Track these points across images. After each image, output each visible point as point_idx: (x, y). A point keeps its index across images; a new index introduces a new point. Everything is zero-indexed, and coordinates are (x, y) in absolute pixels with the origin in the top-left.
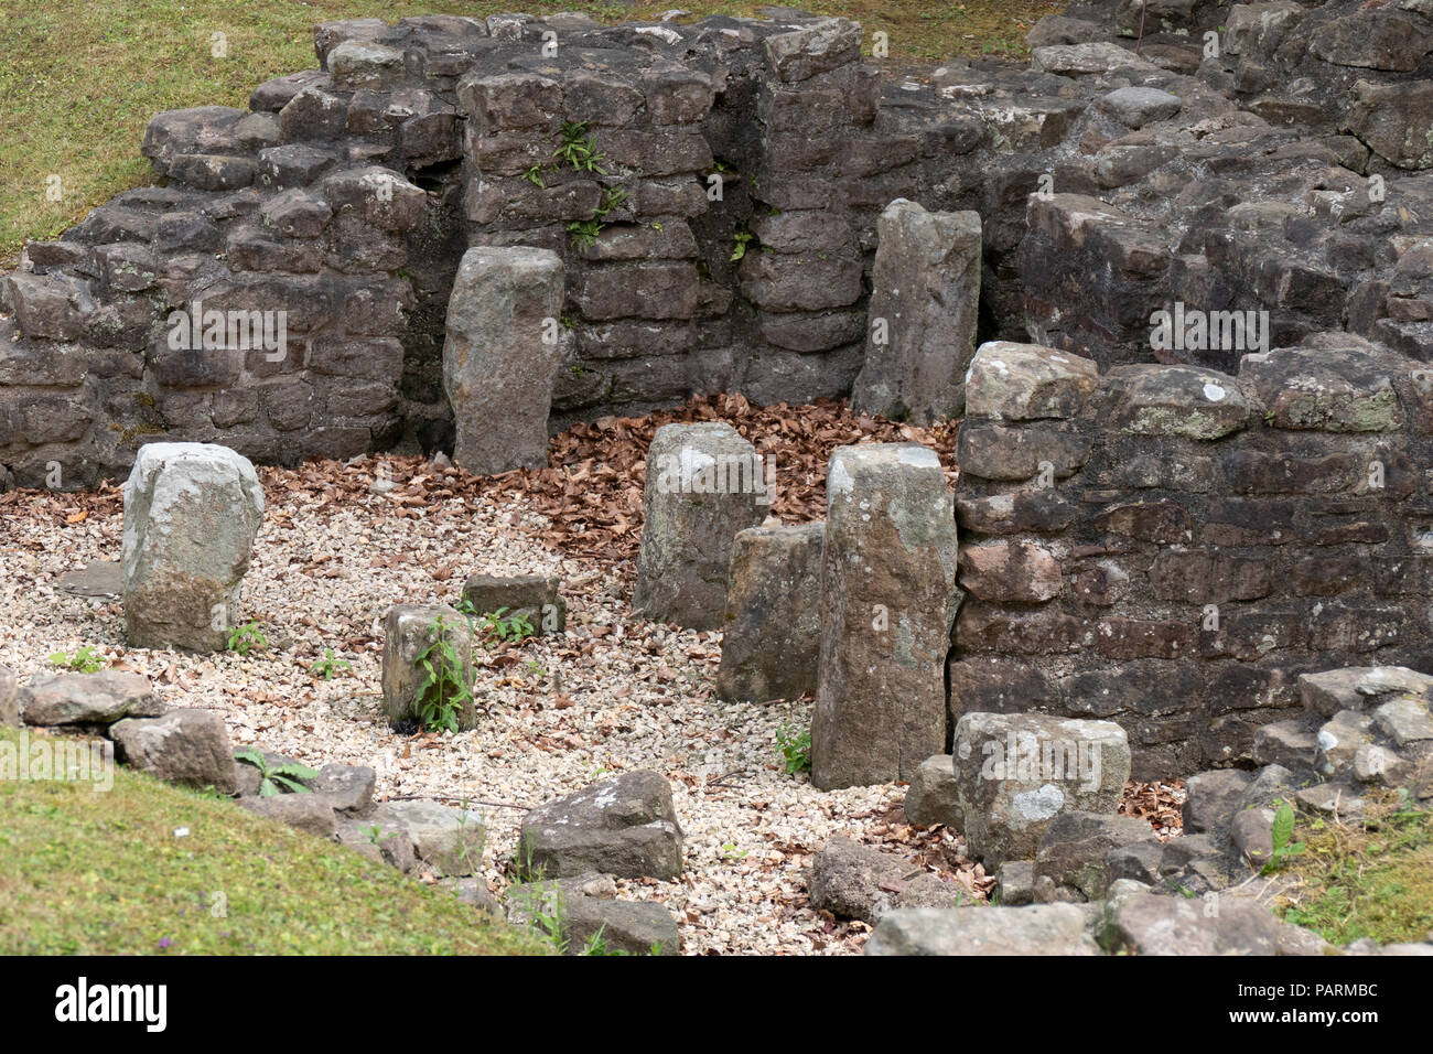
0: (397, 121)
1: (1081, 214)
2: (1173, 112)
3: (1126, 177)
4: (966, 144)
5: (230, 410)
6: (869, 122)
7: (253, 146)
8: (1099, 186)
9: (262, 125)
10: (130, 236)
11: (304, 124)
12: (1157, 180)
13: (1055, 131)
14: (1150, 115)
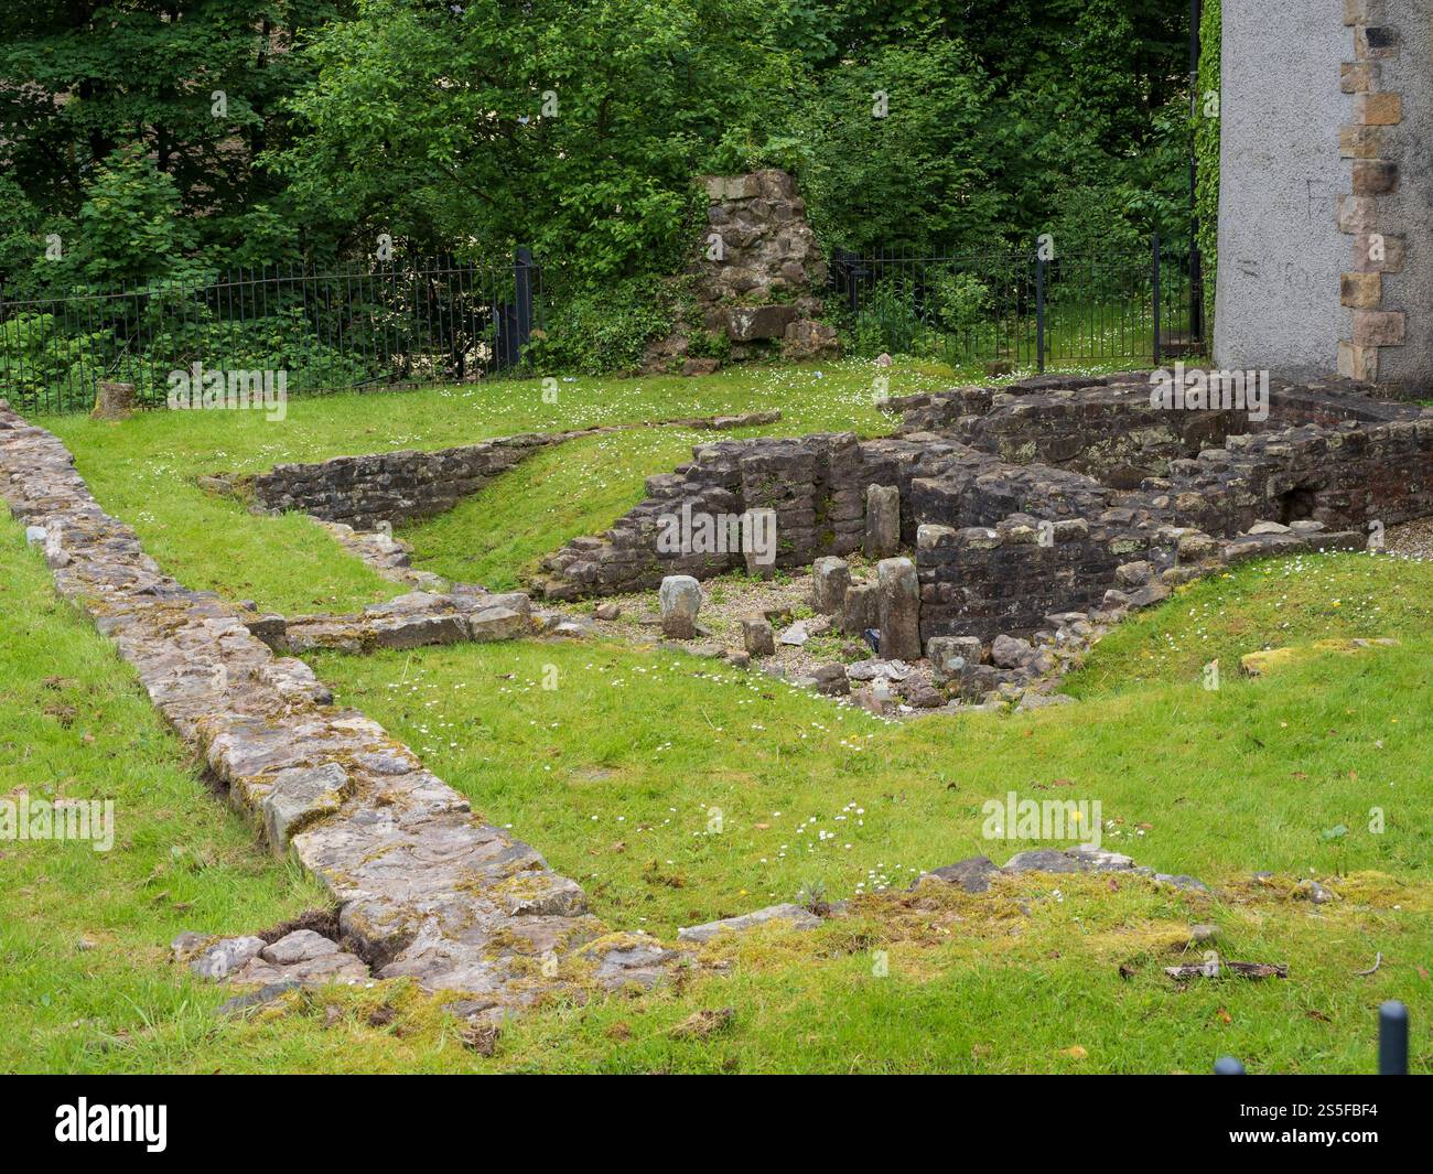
0: (721, 473)
1: (929, 483)
2: (951, 451)
3: (941, 472)
4: (891, 466)
5: (680, 565)
6: (861, 462)
7: (678, 484)
8: (932, 476)
9: (681, 478)
10: (645, 515)
11: (693, 476)
12: (950, 472)
13: (917, 459)
14: (945, 452)
